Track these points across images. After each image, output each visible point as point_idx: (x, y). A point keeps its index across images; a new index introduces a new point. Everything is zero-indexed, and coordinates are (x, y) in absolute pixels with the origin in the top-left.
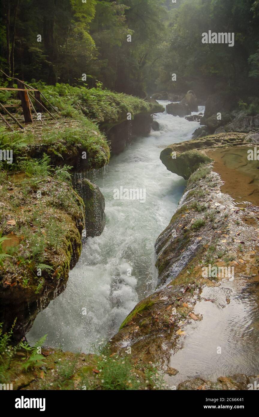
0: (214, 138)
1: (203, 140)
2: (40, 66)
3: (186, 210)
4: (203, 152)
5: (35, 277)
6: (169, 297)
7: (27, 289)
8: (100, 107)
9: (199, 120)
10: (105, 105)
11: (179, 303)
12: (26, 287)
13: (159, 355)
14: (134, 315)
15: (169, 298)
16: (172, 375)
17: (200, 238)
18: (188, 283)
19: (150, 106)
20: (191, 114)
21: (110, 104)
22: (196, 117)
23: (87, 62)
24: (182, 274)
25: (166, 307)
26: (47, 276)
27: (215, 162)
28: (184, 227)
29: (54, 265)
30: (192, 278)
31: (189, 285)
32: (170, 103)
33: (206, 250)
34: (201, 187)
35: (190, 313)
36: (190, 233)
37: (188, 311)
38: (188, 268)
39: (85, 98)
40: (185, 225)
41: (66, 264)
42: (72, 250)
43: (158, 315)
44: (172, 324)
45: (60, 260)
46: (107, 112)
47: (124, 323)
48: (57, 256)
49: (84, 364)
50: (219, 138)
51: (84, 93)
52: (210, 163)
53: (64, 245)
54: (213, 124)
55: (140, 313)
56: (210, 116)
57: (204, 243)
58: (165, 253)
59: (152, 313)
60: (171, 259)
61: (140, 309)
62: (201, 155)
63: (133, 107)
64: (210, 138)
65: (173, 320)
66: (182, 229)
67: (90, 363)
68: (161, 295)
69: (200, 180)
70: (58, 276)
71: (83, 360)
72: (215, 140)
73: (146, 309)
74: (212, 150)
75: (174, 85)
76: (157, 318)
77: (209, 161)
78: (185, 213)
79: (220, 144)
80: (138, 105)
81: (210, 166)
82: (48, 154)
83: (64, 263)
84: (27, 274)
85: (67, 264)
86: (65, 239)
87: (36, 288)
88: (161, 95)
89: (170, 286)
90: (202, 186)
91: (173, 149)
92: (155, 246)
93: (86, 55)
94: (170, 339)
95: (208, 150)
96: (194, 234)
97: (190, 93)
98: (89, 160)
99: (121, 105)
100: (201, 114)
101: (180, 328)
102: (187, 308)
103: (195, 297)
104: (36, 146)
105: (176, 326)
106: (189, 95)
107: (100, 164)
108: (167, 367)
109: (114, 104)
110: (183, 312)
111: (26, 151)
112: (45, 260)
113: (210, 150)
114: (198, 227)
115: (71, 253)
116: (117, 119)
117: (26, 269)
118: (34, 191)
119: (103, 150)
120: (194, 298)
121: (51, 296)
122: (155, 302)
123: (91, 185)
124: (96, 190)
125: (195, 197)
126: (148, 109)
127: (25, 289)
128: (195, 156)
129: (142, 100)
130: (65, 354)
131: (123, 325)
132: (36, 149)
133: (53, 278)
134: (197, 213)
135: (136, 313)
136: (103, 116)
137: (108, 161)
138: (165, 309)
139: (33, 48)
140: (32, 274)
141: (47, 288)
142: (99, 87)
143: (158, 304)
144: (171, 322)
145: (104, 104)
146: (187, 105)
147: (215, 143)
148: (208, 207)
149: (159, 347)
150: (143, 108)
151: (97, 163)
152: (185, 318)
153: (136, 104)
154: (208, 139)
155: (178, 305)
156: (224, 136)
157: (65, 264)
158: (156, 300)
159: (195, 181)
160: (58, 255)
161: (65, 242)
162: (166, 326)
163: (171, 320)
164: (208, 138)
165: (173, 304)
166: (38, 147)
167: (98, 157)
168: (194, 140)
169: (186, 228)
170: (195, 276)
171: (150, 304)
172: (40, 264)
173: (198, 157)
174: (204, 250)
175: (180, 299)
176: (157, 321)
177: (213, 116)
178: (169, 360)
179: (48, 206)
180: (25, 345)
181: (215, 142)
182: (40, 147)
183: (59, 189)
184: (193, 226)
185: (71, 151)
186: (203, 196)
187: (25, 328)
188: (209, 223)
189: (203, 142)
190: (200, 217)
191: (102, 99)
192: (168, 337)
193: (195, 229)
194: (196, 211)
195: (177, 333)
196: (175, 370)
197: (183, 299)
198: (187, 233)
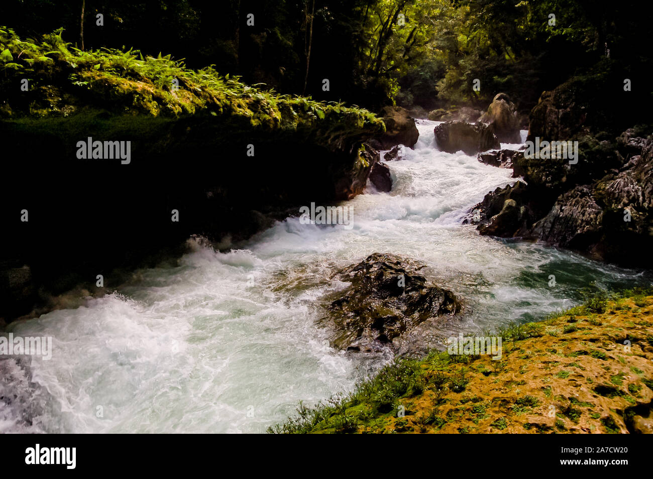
9: (514, 164)
20: (496, 147)
22: (509, 154)
54: (547, 176)
106: (497, 104)
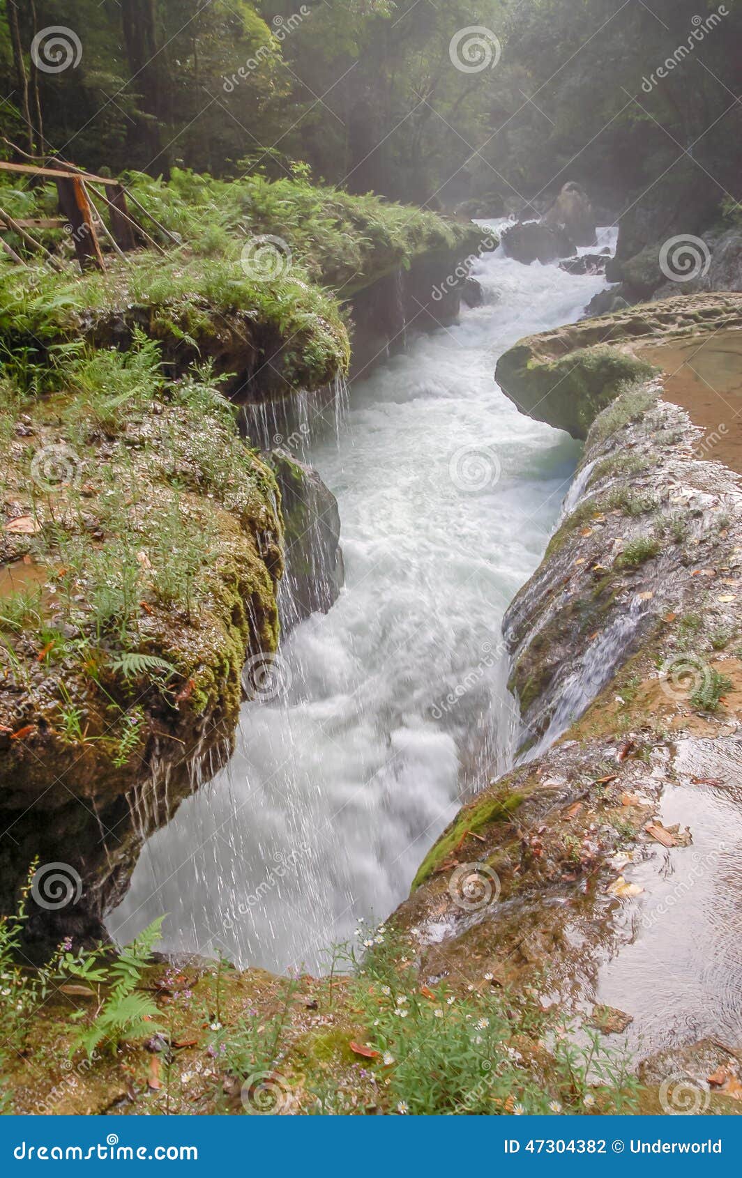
0: (655, 310)
1: (620, 318)
2: (122, 129)
3: (592, 513)
4: (625, 350)
5: (110, 703)
6: (571, 777)
7: (80, 748)
8: (307, 233)
9: (603, 268)
10: (323, 229)
11: (607, 793)
12: (76, 743)
13: (558, 966)
14: (459, 840)
15: (569, 780)
16: (612, 1031)
17: (648, 595)
18: (625, 729)
19: (456, 231)
20: (575, 253)
21: (338, 226)
22: (591, 259)
23: (261, 107)
24: (598, 707)
25: (565, 809)
26: (157, 702)
27: (668, 376)
28: (593, 565)
29: (183, 660)
30: (635, 714)
31: (632, 735)
32: (512, 223)
33: (670, 629)
34: (632, 446)
35: (649, 824)
36: (614, 581)
37: (640, 818)
38: (615, 688)
39: (262, 207)
40: (596, 559)
41: (226, 661)
42: (246, 627)
43: (541, 834)
44: (591, 864)
45: (202, 645)
46: (330, 250)
47: (427, 865)
48: (192, 632)
49: (313, 1023)
50: (668, 310)
51: (255, 194)
52: (652, 378)
53: (217, 603)
54: (645, 276)
55: (478, 832)
56: (631, 255)
57: (660, 609)
58: (539, 647)
59: (519, 830)
60: (558, 663)
61: (474, 821)
62: (621, 357)
63: (406, 232)
64: (642, 311)
65: (594, 848)
66: (587, 570)
67: (338, 1015)
68: (543, 771)
69: (626, 427)
70: (199, 702)
71: (309, 1007)
72: (658, 317)
73: (498, 817)
74: (654, 344)
75: (522, 170)
76: (538, 846)
77: (648, 373)
78: (591, 523)
79: (673, 327)
80: (420, 227)
81: (652, 388)
82: (152, 335)
83: (218, 655)
84: (78, 692)
85: (231, 665)
86: (220, 584)
87: (115, 747)
88: (483, 203)
89: (568, 744)
90: (635, 444)
91: (533, 349)
92: (504, 630)
93: (257, 87)
94: (590, 912)
95: (640, 344)
96: (625, 583)
97: (570, 189)
98: (287, 360)
99: (369, 228)
100: (607, 250)
101: (619, 876)
102: (636, 807)
103: (658, 772)
104: (112, 314)
105: (607, 867)
106: (568, 197)
107: (323, 372)
108: (590, 1006)
109: (348, 225)
110: (622, 821)
111: (79, 328)
112: (144, 640)
113: (646, 344)
114: (636, 560)
115: (243, 634)
116: (360, 269)
117: (73, 675)
118: (107, 435)
119: (329, 329)
120: (653, 775)
121: (181, 782)
122: (526, 796)
123: (295, 466)
124: (312, 482)
125: (616, 475)
126: (451, 240)
127: (70, 752)
128: (605, 362)
129: (432, 215)
130: (240, 985)
131: (423, 873)
132: (114, 322)
133: (179, 706)
134: (629, 520)
135: (464, 831)
136: (320, 262)
137: (345, 363)
138: (562, 814)
139: (97, 73)
140: (98, 694)
141: (162, 746)
142: (299, 175)
143: (536, 801)
144: (589, 855)
145: (320, 225)
146: (563, 226)
147: (657, 326)
148: (663, 502)
149: (557, 938)
150: (436, 239)
151: (313, 367)
152: (634, 840)
153: (415, 224)
154: (637, 314)
155: (605, 801)
156: (682, 304)
157: (221, 660)
158: (530, 789)
159: (613, 430)
160: (196, 627)
161: (222, 593)
162: (569, 870)
163: (587, 848)
164: (636, 311)
165: (586, 797)
166: (120, 315)
167: (313, 350)
168: (595, 320)
169: (599, 566)
170: (645, 709)
171: (510, 801)
172: (124, 656)
173: (612, 365)
174: (664, 628)
175: (610, 780)
176: (538, 855)
177: (644, 252)
178: (593, 980)
179: (156, 481)
180: (82, 960)
181: (658, 323)
182: (125, 316)
183: (192, 435)
184: (620, 560)
185: (228, 331)
186: (641, 472)
187: (100, 896)
188: (672, 548)
189: (623, 326)
190: (641, 533)
191: (313, 210)
192: (583, 903)
193: (627, 567)
194: (625, 515)
195: (614, 891)
196: (622, 1016)
197: (617, 780)
198: (604, 581)
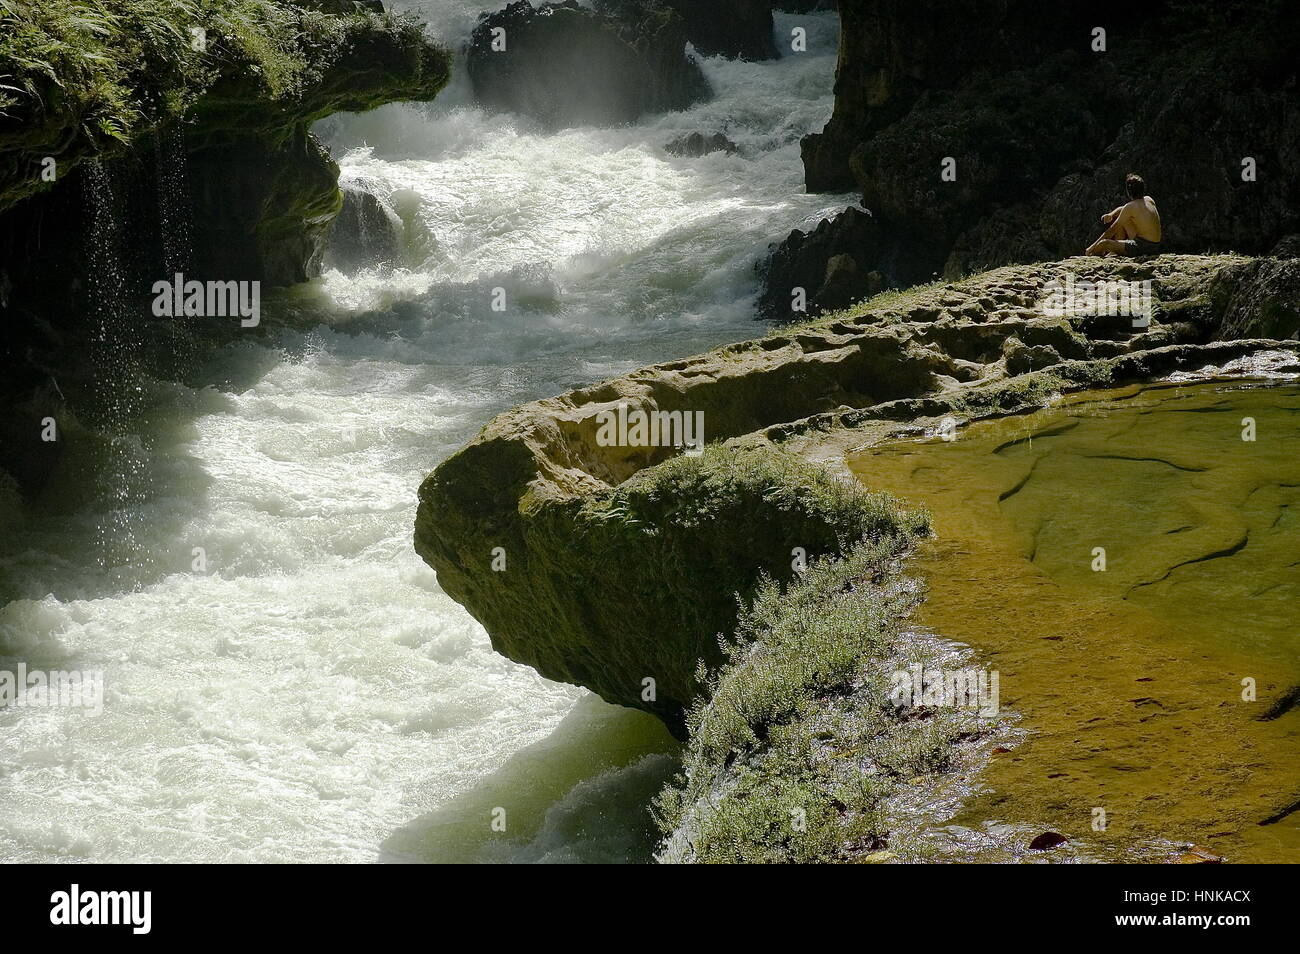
0: (933, 316)
1: (821, 344)
4: (821, 458)
50: (976, 316)
54: (925, 187)
64: (889, 317)
72: (943, 338)
74: (916, 435)
79: (992, 375)
91: (534, 446)
95: (875, 432)
113: (893, 436)
147: (945, 369)
154: (874, 329)
156: (1022, 297)
164: (869, 319)
168: (739, 349)
